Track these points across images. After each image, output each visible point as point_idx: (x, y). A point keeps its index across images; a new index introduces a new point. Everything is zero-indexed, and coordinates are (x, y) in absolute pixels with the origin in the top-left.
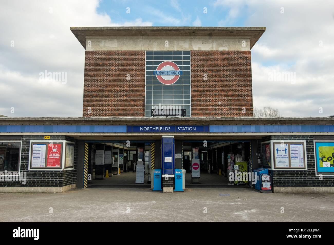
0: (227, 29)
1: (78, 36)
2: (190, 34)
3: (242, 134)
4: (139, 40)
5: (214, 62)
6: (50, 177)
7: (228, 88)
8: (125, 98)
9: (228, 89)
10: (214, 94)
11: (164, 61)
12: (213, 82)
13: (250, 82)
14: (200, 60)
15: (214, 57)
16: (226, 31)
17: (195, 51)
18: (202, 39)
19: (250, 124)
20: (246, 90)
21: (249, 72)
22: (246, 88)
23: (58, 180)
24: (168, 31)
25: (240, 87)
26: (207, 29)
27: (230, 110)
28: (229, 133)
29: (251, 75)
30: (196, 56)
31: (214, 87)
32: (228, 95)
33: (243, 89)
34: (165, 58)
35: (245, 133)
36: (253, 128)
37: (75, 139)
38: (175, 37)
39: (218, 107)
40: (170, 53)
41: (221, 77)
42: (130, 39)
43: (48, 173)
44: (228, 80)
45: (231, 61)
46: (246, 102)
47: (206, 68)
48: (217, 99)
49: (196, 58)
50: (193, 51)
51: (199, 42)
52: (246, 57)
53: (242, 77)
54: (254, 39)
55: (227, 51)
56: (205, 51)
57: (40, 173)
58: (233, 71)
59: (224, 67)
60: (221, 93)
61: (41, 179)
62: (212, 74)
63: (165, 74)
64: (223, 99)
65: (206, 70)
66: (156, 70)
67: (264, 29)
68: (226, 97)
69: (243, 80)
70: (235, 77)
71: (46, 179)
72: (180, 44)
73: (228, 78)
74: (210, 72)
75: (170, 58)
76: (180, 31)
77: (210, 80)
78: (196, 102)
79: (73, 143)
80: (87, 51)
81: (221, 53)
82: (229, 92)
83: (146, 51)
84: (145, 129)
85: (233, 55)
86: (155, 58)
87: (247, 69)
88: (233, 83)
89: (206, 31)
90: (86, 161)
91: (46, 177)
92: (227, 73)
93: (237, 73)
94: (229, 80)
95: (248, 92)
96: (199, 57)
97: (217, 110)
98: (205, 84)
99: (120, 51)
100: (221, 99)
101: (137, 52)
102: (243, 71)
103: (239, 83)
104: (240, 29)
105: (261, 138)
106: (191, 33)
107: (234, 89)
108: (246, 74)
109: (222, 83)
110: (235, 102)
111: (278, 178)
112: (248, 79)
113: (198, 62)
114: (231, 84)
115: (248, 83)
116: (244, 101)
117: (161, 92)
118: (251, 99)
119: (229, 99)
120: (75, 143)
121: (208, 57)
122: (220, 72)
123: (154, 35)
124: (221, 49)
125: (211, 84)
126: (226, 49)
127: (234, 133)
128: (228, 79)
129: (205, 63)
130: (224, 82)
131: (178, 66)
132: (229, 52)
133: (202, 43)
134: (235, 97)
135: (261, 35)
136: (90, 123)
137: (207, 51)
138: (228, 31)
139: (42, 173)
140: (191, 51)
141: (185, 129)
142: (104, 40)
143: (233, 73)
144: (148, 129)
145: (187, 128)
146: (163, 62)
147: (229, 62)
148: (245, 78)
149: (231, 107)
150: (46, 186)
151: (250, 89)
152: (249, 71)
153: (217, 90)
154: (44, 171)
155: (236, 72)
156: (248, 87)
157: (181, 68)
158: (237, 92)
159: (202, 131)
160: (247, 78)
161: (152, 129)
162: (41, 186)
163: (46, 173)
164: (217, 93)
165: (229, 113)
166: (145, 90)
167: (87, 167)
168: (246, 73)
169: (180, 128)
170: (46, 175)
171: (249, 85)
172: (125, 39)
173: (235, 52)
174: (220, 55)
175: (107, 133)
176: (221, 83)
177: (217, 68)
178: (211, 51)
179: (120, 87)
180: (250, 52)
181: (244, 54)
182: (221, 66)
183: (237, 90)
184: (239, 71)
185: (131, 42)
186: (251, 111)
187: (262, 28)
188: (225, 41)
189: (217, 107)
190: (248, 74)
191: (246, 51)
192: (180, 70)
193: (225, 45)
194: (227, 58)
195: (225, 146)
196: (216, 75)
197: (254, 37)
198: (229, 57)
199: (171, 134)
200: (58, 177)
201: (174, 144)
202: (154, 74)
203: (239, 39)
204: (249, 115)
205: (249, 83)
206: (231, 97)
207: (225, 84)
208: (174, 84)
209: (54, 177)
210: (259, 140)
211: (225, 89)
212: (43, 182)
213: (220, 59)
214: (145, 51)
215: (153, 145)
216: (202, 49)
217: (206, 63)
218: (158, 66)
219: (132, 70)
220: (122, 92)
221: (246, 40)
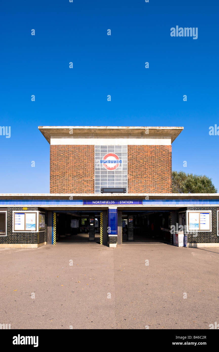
1: (45, 133)
5: (145, 154)
6: (29, 237)
8: (80, 180)
9: (154, 174)
10: (144, 178)
12: (143, 168)
14: (135, 152)
15: (145, 150)
17: (131, 145)
22: (167, 173)
23: (35, 239)
24: (111, 130)
25: (163, 172)
26: (140, 128)
29: (171, 164)
30: (131, 149)
31: (144, 172)
32: (154, 178)
33: (165, 174)
34: (109, 151)
37: (45, 210)
40: (113, 147)
41: (150, 165)
42: (83, 136)
43: (27, 234)
45: (157, 153)
47: (138, 158)
48: (146, 181)
49: (131, 151)
50: (129, 145)
52: (168, 150)
53: (165, 165)
56: (138, 145)
57: (22, 234)
58: (158, 160)
59: (152, 157)
60: (150, 177)
61: (22, 238)
62: (143, 163)
63: (109, 163)
64: (151, 181)
65: (138, 160)
66: (103, 160)
68: (152, 179)
70: (160, 165)
71: (26, 238)
74: (142, 161)
75: (113, 151)
76: (120, 130)
77: (141, 167)
79: (44, 212)
80: (51, 145)
81: (150, 147)
82: (155, 176)
83: (95, 146)
84: (96, 202)
85: (159, 148)
86: (102, 151)
87: (169, 159)
89: (139, 130)
90: (54, 225)
91: (25, 237)
92: (154, 162)
93: (161, 162)
96: (133, 150)
97: (146, 189)
98: (138, 170)
99: (76, 145)
100: (149, 181)
101: (88, 146)
102: (165, 160)
103: (163, 169)
105: (178, 209)
107: (159, 174)
109: (150, 169)
110: (159, 183)
111: (191, 237)
113: (133, 153)
114: (157, 170)
116: (166, 182)
117: (106, 176)
118: (171, 181)
119: (155, 181)
120: (46, 212)
121: (140, 150)
122: (149, 161)
124: (150, 144)
125: (142, 170)
126: (154, 144)
127: (160, 205)
128: (154, 166)
129: (138, 154)
130: (152, 168)
132: (155, 146)
134: (159, 179)
135: (180, 133)
136: (57, 198)
137: (140, 145)
138: (156, 130)
139: (23, 234)
141: (125, 202)
142: (64, 136)
143: (159, 162)
144: (98, 202)
145: (127, 202)
146: (108, 154)
147: (155, 154)
148: (167, 166)
150: (26, 243)
151: (170, 174)
153: (146, 175)
154: (24, 233)
157: (120, 158)
158: (161, 176)
159: (137, 204)
160: (169, 166)
161: (101, 202)
162: (22, 243)
163: (25, 234)
164: (146, 177)
165: (154, 191)
166: (95, 175)
167: (55, 230)
168: (168, 162)
169: (121, 202)
170: (26, 235)
173: (160, 146)
177: (146, 158)
178: (143, 145)
179: (77, 172)
180: (171, 146)
181: (166, 148)
182: (150, 156)
184: (163, 160)
185: (84, 138)
186: (170, 190)
189: (146, 187)
191: (168, 146)
194: (154, 151)
196: (146, 164)
197: (175, 135)
198: (156, 150)
199: (115, 206)
200: (34, 237)
201: (117, 213)
202: (101, 162)
203: (163, 136)
204: (169, 192)
205: (170, 169)
206: (157, 179)
207: (152, 170)
208: (115, 170)
209: (31, 237)
210: (177, 210)
211: (152, 174)
212: (24, 241)
213: (149, 151)
215: (102, 214)
216: (136, 144)
218: (104, 156)
219: (85, 159)
220: (78, 176)
221: (168, 137)
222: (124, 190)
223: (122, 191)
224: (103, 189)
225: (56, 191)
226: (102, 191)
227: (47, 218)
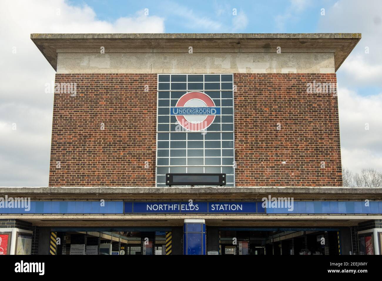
0: (295, 37)
1: (44, 48)
2: (233, 45)
3: (323, 217)
4: (146, 56)
5: (274, 93)
7: (298, 137)
8: (122, 154)
9: (299, 139)
10: (274, 147)
11: (188, 91)
12: (272, 126)
13: (335, 126)
14: (250, 90)
15: (274, 84)
16: (293, 41)
17: (242, 74)
18: (254, 54)
19: (337, 200)
20: (329, 141)
21: (334, 109)
22: (329, 137)
24: (196, 41)
25: (319, 135)
26: (261, 37)
27: (303, 174)
28: (301, 214)
29: (338, 115)
30: (243, 82)
31: (274, 135)
32: (299, 150)
33: (324, 139)
34: (191, 87)
35: (329, 214)
36: (342, 206)
37: (33, 225)
38: (207, 50)
39: (282, 169)
40: (200, 78)
41: (286, 117)
42: (131, 54)
44: (297, 124)
45: (302, 91)
46: (330, 161)
47: (260, 103)
48: (279, 156)
49: (243, 86)
50: (238, 74)
51: (248, 59)
53: (323, 117)
54: (341, 53)
55: (295, 74)
56: (258, 74)
58: (306, 107)
59: (292, 101)
60: (287, 145)
62: (270, 113)
63: (191, 114)
64: (290, 156)
65: (260, 107)
66: (176, 107)
67: (358, 37)
68: (294, 152)
69: (324, 124)
70: (311, 118)
72: (216, 63)
73: (298, 120)
74: (267, 109)
75: (200, 87)
76: (216, 40)
77: (267, 124)
78: (244, 161)
79: (31, 232)
80: (58, 74)
81: (286, 78)
82: (300, 143)
83: (158, 75)
84: (155, 207)
85: (306, 80)
86: (174, 86)
87: (331, 105)
88: (307, 128)
89: (260, 41)
92: (297, 111)
93: (313, 111)
94: (300, 124)
95: (332, 143)
96: (247, 84)
97: (279, 174)
98: (258, 130)
99: (114, 74)
100: (286, 156)
101: (143, 77)
102: (323, 107)
103: (318, 128)
104: (317, 37)
105: (357, 225)
106: (235, 44)
107: (309, 139)
108: (328, 113)
109: (288, 128)
110: (310, 161)
112: (332, 122)
113: (247, 92)
114: (303, 130)
115: (332, 128)
116: (327, 158)
117: (183, 145)
118: (339, 156)
119: (300, 156)
120: (34, 233)
121: (263, 84)
122: (284, 109)
123: (172, 47)
124: (285, 71)
125: (268, 130)
126: (294, 71)
127: (308, 214)
128: (298, 122)
129: (258, 94)
130: (291, 126)
131: (212, 99)
132: (298, 75)
133: (254, 62)
134: (310, 152)
135: (354, 46)
136: (61, 198)
137: (262, 74)
138: (297, 41)
140: (235, 74)
141: (224, 207)
142: (88, 56)
143: (307, 111)
144: (160, 207)
145: (228, 207)
146: (187, 93)
147: (299, 92)
148: (327, 119)
149: (304, 169)
151: (335, 139)
152: (333, 107)
153: (279, 141)
155: (312, 109)
156: (332, 135)
157: (217, 103)
158: (314, 143)
159: (253, 212)
160: (331, 119)
161: (167, 207)
164: (279, 145)
165: (300, 181)
166: (157, 141)
168: (329, 111)
169: (215, 207)
171: (335, 133)
172: (123, 55)
173: (309, 75)
174: (285, 80)
175: (90, 214)
176: (285, 128)
177: (278, 103)
178: (269, 74)
179: (115, 135)
180: (334, 75)
181: (324, 78)
182: (286, 99)
183: (314, 141)
184: (317, 107)
185: (133, 59)
186: (338, 176)
187: (355, 34)
188: (292, 58)
189: (279, 169)
190: (331, 113)
191: (328, 74)
192: (215, 107)
193: (293, 64)
194: (296, 86)
195: (294, 238)
196: (277, 115)
197: (342, 51)
198: (299, 84)
199: (201, 217)
201: (204, 234)
202: (172, 113)
203: (316, 54)
204: (335, 183)
205: (335, 128)
206: (304, 152)
207: (293, 130)
210: (353, 227)
211: (293, 139)
213: (284, 87)
214: (156, 74)
215: (170, 236)
216: (253, 71)
217: (261, 94)
218: (179, 99)
219: (135, 106)
220: (116, 143)
221: (328, 55)
222: (221, 179)
223: (217, 179)
224: (172, 175)
225: (64, 180)
226: (168, 182)
227: (37, 247)
